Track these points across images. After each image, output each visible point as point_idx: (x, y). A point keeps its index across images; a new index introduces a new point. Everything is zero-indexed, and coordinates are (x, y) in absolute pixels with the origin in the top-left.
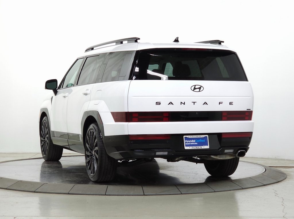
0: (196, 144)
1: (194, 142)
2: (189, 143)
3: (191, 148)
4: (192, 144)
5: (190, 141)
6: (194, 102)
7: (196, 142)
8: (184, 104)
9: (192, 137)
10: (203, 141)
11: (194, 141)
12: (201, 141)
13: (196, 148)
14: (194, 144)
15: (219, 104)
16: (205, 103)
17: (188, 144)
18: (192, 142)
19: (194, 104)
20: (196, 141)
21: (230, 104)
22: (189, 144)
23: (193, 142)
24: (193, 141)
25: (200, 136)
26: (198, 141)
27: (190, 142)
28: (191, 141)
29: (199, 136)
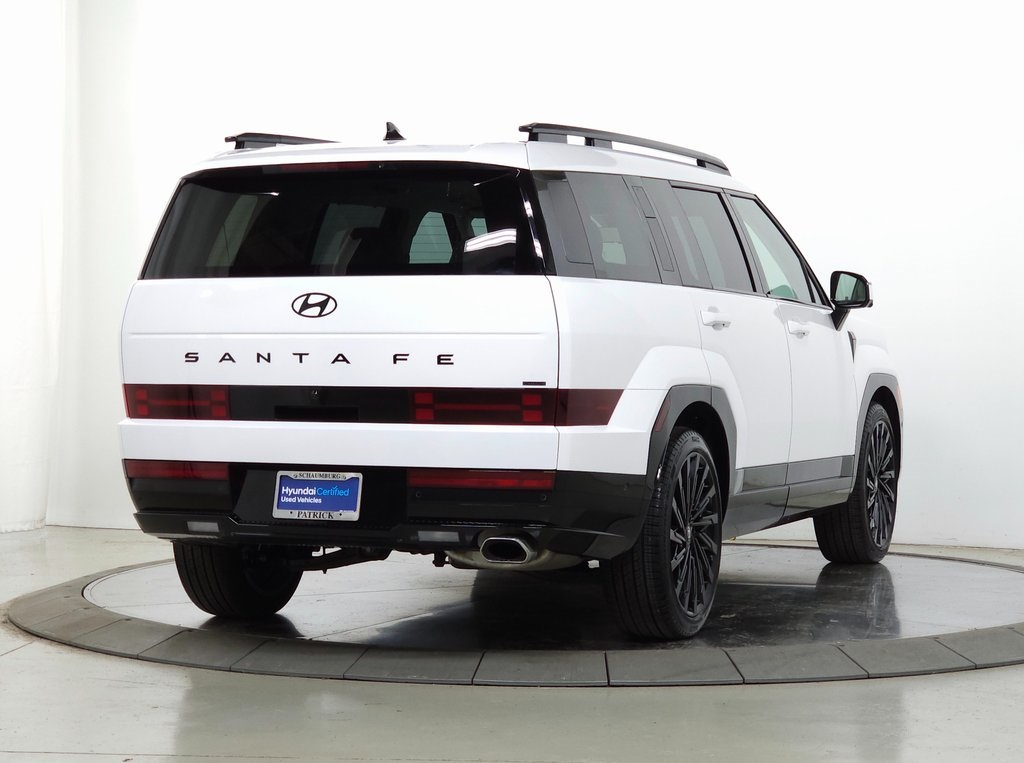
0: (316, 501)
1: (312, 497)
2: (293, 496)
3: (294, 515)
4: (303, 500)
5: (298, 491)
6: (301, 355)
7: (317, 496)
8: (268, 360)
9: (308, 475)
10: (341, 493)
11: (314, 492)
12: (335, 491)
13: (312, 518)
14: (309, 500)
15: (395, 360)
16: (340, 358)
17: (290, 500)
18: (303, 496)
19: (301, 361)
20: (320, 491)
21: (439, 363)
22: (294, 500)
23: (308, 496)
24: (307, 491)
25: (336, 473)
26: (326, 492)
27: (297, 496)
28: (303, 492)
29: (330, 476)
